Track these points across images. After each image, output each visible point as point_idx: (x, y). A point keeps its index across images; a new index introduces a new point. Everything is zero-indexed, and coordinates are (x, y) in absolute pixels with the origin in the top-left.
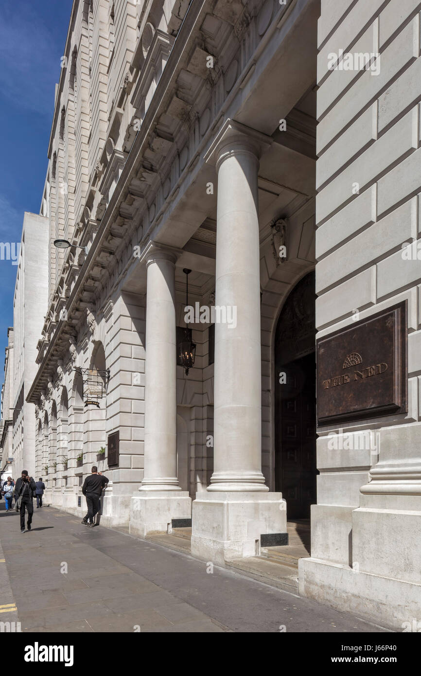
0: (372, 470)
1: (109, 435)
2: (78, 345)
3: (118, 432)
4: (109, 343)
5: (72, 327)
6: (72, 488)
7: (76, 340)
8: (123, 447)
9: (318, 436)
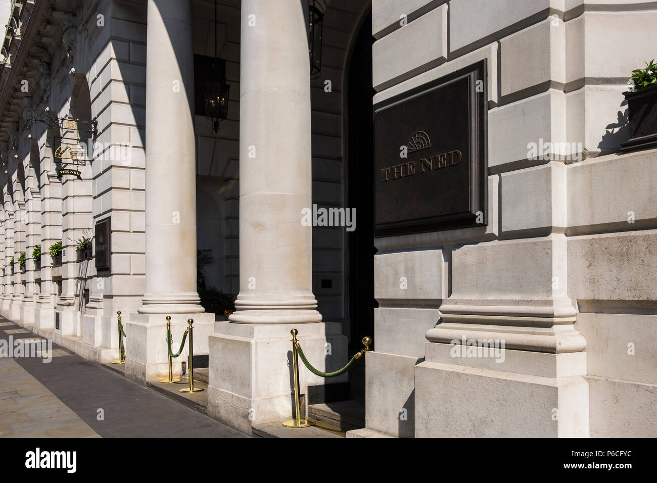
0: (444, 307)
1: (97, 222)
2: (52, 76)
3: (109, 218)
4: (95, 79)
5: (42, 47)
6: (48, 297)
7: (50, 69)
8: (117, 242)
9: (375, 251)
